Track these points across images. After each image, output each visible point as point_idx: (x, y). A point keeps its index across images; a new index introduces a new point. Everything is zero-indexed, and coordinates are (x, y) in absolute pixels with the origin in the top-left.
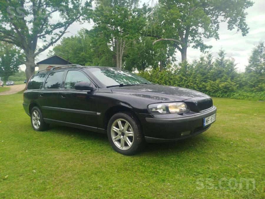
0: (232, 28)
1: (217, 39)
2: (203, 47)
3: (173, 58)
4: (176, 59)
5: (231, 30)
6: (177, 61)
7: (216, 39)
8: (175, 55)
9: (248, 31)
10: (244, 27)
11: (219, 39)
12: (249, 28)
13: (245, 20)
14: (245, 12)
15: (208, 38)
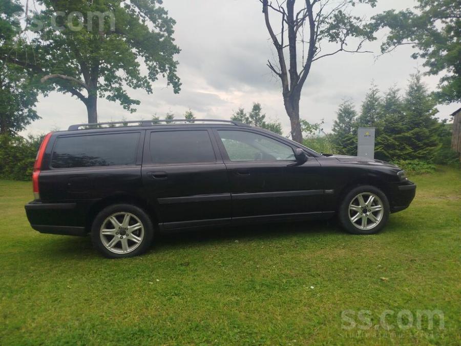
0: (155, 78)
1: (150, 93)
2: (126, 101)
3: (30, 111)
4: (38, 114)
5: (153, 81)
6: (41, 118)
7: (148, 91)
8: (35, 106)
9: (180, 87)
10: (177, 80)
11: (152, 93)
12: (181, 84)
13: (176, 71)
14: (175, 60)
15: (135, 88)
